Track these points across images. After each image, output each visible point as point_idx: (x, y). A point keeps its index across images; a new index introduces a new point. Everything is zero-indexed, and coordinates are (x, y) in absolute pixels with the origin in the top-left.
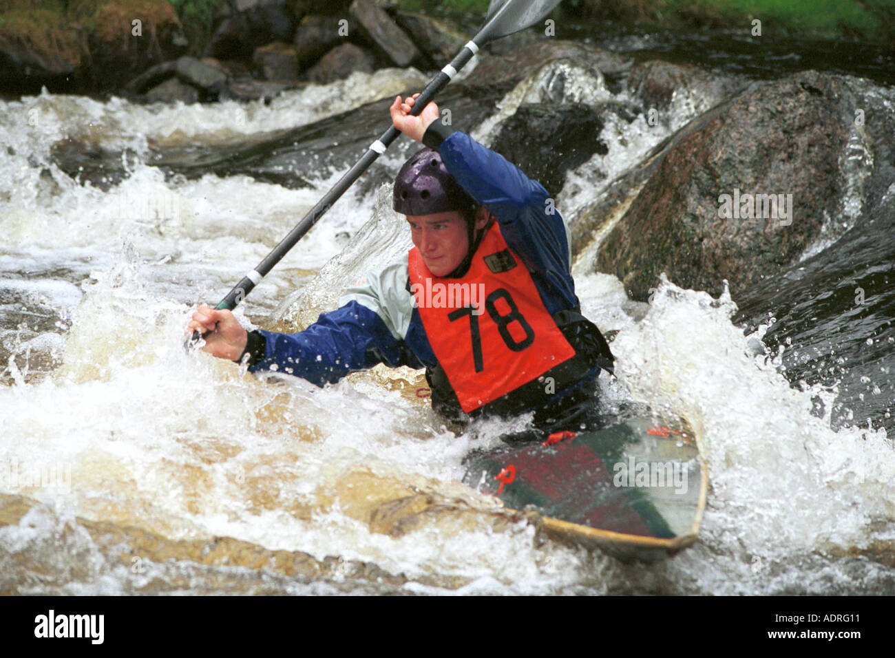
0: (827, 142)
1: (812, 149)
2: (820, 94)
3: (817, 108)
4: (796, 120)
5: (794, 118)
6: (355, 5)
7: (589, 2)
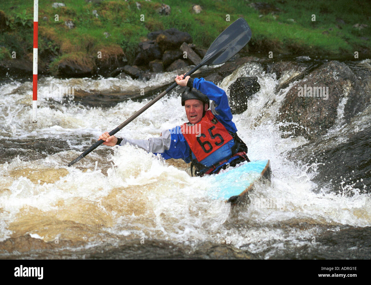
6: (182, 46)
7: (258, 43)
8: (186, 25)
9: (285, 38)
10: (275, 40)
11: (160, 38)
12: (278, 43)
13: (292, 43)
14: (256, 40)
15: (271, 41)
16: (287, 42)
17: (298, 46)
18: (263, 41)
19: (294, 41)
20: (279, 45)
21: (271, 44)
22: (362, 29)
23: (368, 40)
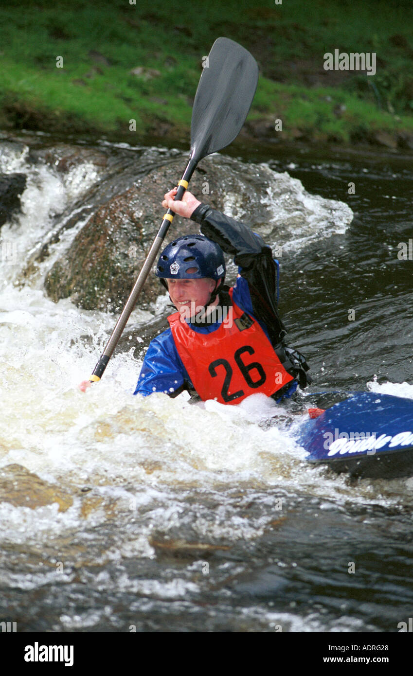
2: (205, 172)
22: (149, 80)
23: (166, 104)
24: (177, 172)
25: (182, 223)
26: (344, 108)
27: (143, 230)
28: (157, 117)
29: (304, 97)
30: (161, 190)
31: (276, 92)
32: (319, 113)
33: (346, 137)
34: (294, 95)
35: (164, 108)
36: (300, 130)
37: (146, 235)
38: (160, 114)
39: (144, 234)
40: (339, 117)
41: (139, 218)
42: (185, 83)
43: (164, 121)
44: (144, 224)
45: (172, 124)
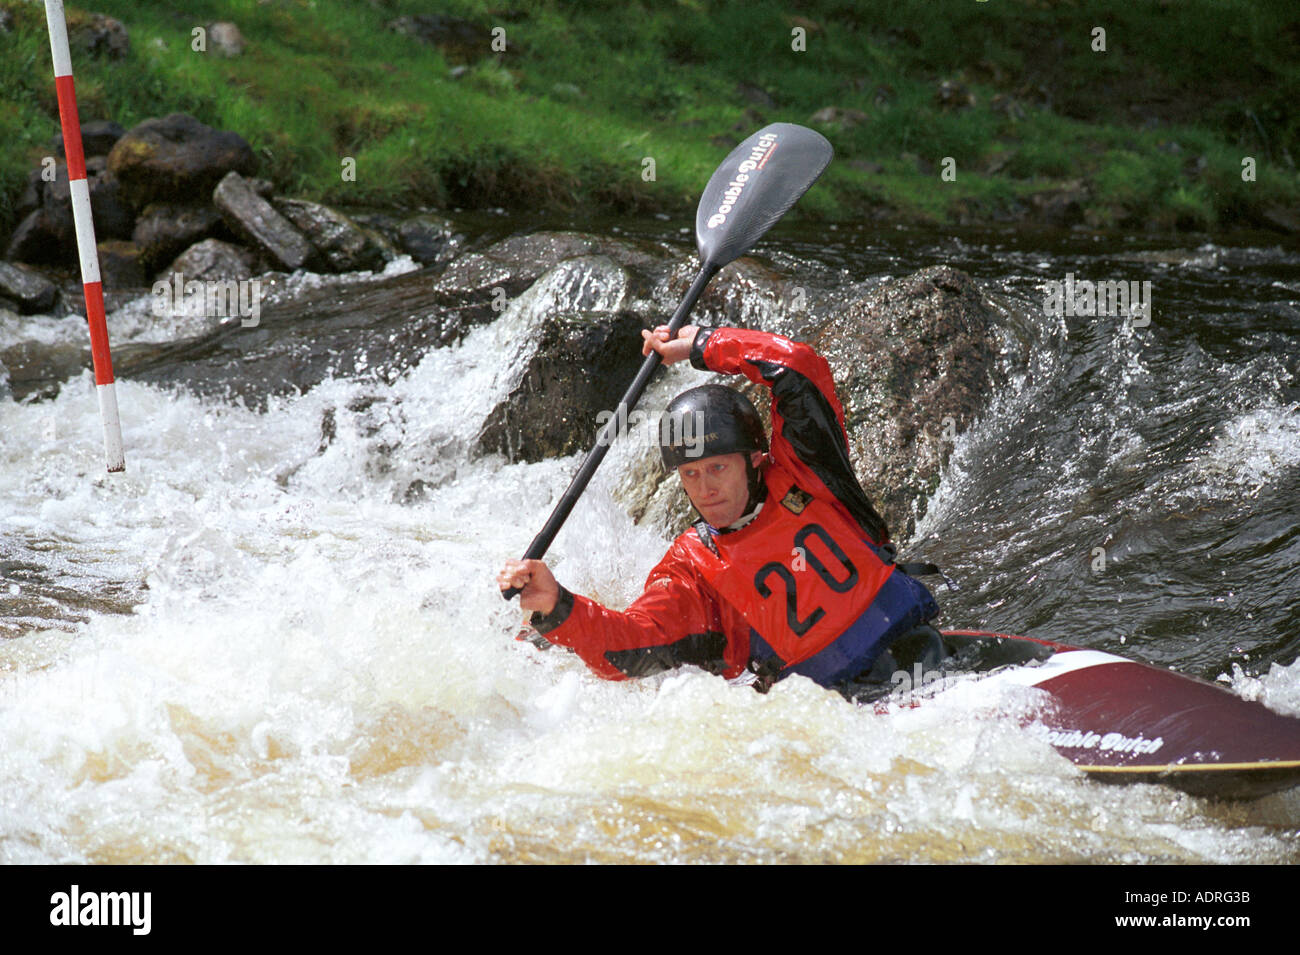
0: (976, 354)
1: (959, 363)
2: (958, 293)
3: (957, 311)
4: (936, 327)
5: (933, 324)
6: (221, 187)
7: (483, 181)
8: (197, 103)
9: (587, 161)
10: (551, 168)
11: (128, 153)
12: (560, 179)
13: (614, 180)
14: (474, 166)
15: (531, 173)
16: (593, 179)
17: (635, 193)
18: (502, 174)
19: (623, 175)
20: (564, 188)
21: (535, 182)
22: (847, 130)
23: (880, 171)
24: (907, 295)
25: (922, 386)
26: (1202, 162)
27: (852, 402)
28: (865, 197)
29: (1129, 146)
30: (880, 329)
31: (1079, 139)
32: (1158, 174)
33: (1210, 216)
34: (1111, 145)
35: (878, 180)
36: (1126, 206)
37: (857, 413)
38: (869, 190)
39: (853, 410)
40: (1194, 179)
41: (842, 383)
42: (913, 133)
43: (879, 203)
44: (852, 393)
45: (894, 208)
